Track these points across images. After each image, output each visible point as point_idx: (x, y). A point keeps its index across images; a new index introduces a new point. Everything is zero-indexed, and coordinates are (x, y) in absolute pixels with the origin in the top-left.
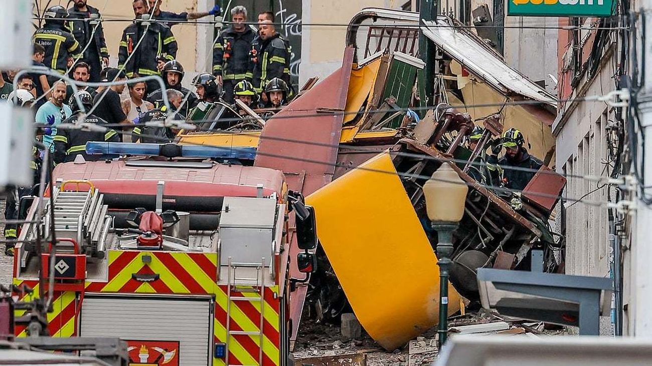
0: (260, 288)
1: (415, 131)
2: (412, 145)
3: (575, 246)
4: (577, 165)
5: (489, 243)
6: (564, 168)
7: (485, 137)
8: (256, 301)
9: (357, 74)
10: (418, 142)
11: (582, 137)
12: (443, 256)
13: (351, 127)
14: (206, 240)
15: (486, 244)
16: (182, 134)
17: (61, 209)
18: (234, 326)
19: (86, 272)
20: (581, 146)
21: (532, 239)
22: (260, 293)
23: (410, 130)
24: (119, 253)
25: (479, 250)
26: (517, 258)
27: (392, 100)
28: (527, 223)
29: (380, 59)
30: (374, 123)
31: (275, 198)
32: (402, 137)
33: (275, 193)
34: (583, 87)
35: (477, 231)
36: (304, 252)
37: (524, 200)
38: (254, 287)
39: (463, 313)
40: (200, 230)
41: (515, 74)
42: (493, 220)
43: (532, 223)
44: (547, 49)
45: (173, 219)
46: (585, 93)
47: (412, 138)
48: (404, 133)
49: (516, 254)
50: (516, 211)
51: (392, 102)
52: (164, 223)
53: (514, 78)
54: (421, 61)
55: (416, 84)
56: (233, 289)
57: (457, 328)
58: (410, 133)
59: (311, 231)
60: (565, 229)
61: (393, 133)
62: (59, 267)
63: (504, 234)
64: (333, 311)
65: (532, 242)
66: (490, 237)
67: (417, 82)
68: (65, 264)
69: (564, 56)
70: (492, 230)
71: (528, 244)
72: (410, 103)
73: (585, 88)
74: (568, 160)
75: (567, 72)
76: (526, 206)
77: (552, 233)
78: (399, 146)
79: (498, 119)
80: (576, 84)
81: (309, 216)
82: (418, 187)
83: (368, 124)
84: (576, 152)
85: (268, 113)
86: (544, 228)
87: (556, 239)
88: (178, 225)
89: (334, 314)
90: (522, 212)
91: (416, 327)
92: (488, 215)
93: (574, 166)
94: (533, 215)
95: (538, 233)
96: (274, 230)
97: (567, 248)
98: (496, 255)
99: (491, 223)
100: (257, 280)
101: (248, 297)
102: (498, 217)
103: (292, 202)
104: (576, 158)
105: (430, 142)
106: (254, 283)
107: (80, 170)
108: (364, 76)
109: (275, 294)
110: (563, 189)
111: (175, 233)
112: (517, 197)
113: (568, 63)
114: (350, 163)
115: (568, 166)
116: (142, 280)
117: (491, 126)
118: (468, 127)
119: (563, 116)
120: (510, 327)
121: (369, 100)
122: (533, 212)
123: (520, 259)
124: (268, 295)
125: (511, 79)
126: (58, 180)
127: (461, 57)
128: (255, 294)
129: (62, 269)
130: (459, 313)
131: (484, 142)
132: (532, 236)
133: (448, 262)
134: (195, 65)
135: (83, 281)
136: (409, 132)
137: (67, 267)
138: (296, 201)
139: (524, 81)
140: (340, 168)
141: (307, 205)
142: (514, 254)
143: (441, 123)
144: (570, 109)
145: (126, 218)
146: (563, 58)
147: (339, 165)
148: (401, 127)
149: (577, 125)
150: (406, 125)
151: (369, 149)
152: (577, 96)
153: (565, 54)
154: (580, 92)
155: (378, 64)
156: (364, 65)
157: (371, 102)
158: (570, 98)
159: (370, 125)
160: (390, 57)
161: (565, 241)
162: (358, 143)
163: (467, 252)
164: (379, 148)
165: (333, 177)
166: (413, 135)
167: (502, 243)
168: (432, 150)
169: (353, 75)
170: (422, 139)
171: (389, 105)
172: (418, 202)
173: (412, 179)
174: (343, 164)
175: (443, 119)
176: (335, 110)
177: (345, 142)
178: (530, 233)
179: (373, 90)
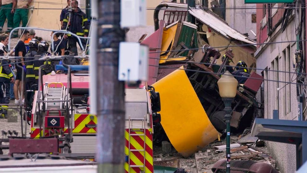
0: (143, 130)
1: (194, 57)
2: (193, 64)
6: (262, 73)
8: (142, 136)
9: (166, 32)
10: (196, 62)
11: (273, 59)
12: (227, 113)
13: (164, 56)
16: (84, 61)
17: (51, 96)
18: (132, 147)
19: (65, 124)
20: (273, 63)
21: (249, 105)
22: (144, 132)
24: (79, 115)
27: (183, 44)
28: (246, 98)
29: (177, 25)
30: (175, 54)
31: (145, 88)
32: (189, 60)
33: (145, 87)
34: (274, 36)
36: (155, 113)
37: (244, 87)
38: (141, 129)
39: (219, 140)
41: (234, 31)
43: (249, 98)
44: (247, 19)
46: (275, 38)
48: (190, 58)
49: (241, 112)
50: (241, 93)
54: (195, 25)
55: (193, 36)
56: (132, 130)
57: (217, 147)
58: (192, 58)
59: (158, 103)
60: (264, 100)
61: (184, 58)
62: (52, 122)
63: (236, 104)
64: (158, 140)
65: (249, 107)
68: (55, 121)
71: (247, 107)
72: (191, 44)
74: (265, 69)
75: (262, 29)
76: (246, 90)
77: (258, 103)
78: (188, 64)
79: (231, 51)
80: (270, 34)
81: (157, 97)
82: (197, 83)
84: (270, 66)
87: (259, 105)
89: (158, 141)
90: (244, 93)
91: (198, 146)
93: (269, 72)
94: (249, 95)
95: (252, 103)
96: (148, 103)
98: (233, 113)
100: (142, 126)
101: (138, 134)
103: (150, 90)
104: (270, 68)
105: (202, 61)
106: (141, 127)
107: (54, 78)
108: (169, 33)
109: (150, 133)
112: (241, 86)
113: (263, 25)
114: (165, 73)
115: (264, 72)
116: (90, 127)
117: (229, 54)
118: (218, 55)
119: (262, 49)
120: (241, 146)
121: (172, 44)
122: (249, 93)
123: (243, 114)
124: (147, 132)
125: (232, 33)
126: (46, 82)
127: (208, 24)
128: (141, 132)
129: (54, 123)
130: (218, 139)
133: (229, 116)
135: (63, 128)
137: (56, 122)
139: (238, 34)
140: (160, 75)
141: (156, 92)
143: (206, 53)
144: (266, 46)
145: (81, 99)
146: (261, 23)
147: (159, 73)
148: (188, 55)
149: (270, 53)
150: (190, 54)
151: (173, 66)
152: (271, 40)
153: (261, 21)
154: (273, 38)
155: (176, 27)
156: (169, 28)
157: (173, 45)
158: (266, 41)
159: (173, 55)
160: (181, 24)
161: (264, 106)
162: (168, 63)
163: (219, 112)
164: (178, 65)
165: (157, 79)
166: (194, 59)
167: (235, 108)
168: (203, 66)
169: (164, 33)
170: (198, 61)
171: (181, 46)
172: (197, 89)
173: (194, 79)
174: (161, 73)
175: (207, 52)
176: (157, 49)
177: (162, 63)
178: (248, 103)
179: (174, 39)
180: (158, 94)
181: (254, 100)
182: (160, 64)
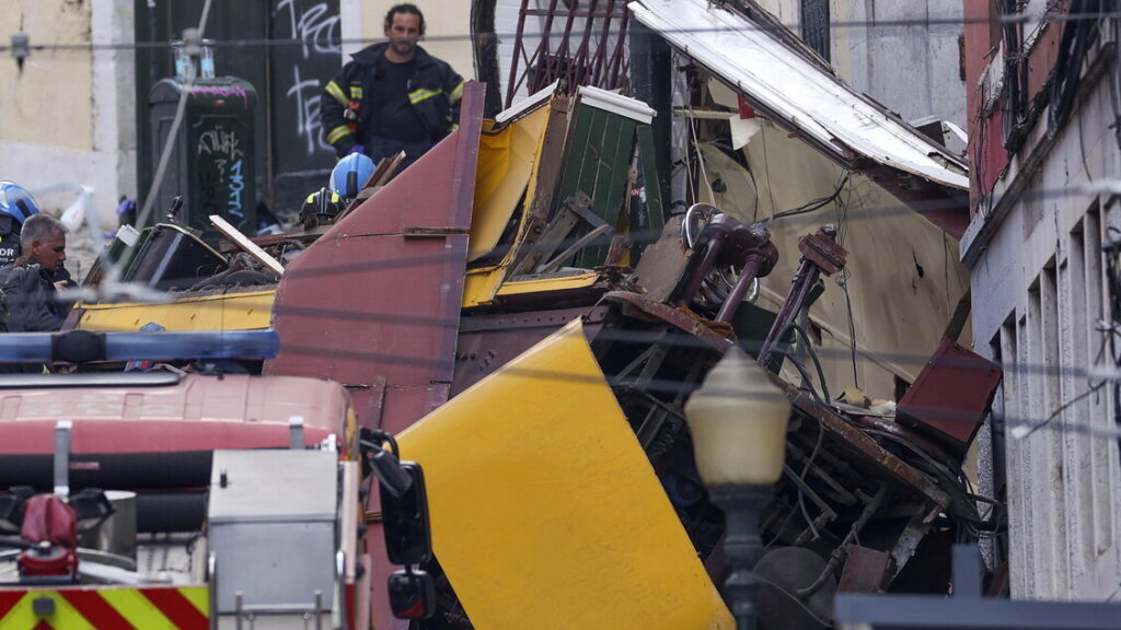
1: (640, 271)
2: (633, 306)
3: (1031, 526)
4: (1028, 335)
5: (826, 527)
6: (996, 342)
7: (804, 278)
9: (497, 143)
10: (647, 297)
11: (1036, 268)
13: (487, 269)
14: (177, 557)
15: (819, 532)
20: (1034, 290)
21: (926, 513)
23: (628, 271)
25: (806, 544)
26: (894, 560)
27: (581, 202)
28: (914, 474)
29: (549, 106)
30: (541, 257)
31: (331, 447)
32: (611, 288)
33: (331, 438)
34: (1035, 151)
35: (797, 499)
36: (404, 572)
37: (904, 421)
40: (161, 531)
41: (869, 111)
42: (835, 474)
43: (927, 477)
44: (934, 63)
45: (98, 510)
46: (1041, 162)
47: (634, 287)
48: (615, 278)
49: (891, 551)
51: (581, 205)
52: (78, 519)
53: (867, 121)
54: (643, 106)
55: (635, 160)
58: (628, 278)
59: (418, 520)
60: (1005, 486)
61: (586, 279)
63: (860, 506)
65: (928, 519)
66: (829, 514)
67: (637, 154)
69: (981, 78)
70: (832, 495)
71: (919, 525)
72: (623, 206)
73: (1039, 154)
74: (1004, 324)
75: (991, 117)
76: (910, 435)
77: (974, 498)
78: (604, 309)
79: (833, 234)
80: (1017, 145)
81: (412, 487)
82: (653, 403)
83: (528, 262)
84: (1023, 305)
85: (287, 243)
86: (954, 483)
87: (984, 511)
88: (109, 523)
92: (820, 462)
93: (1021, 338)
94: (927, 458)
95: (942, 499)
96: (337, 524)
97: (1011, 531)
98: (845, 555)
99: (829, 481)
102: (846, 465)
103: (370, 455)
104: (1024, 317)
105: (675, 298)
108: (511, 147)
110: (995, 392)
111: (105, 543)
113: (992, 95)
114: (490, 353)
115: (1004, 338)
117: (818, 251)
118: (764, 256)
119: (988, 219)
121: (528, 203)
122: (928, 449)
123: (902, 561)
125: (859, 123)
127: (733, 75)
131: (803, 292)
132: (927, 506)
134: (92, 134)
136: (626, 276)
138: (379, 451)
139: (892, 126)
140: (465, 366)
141: (406, 461)
142: (887, 552)
143: (700, 249)
144: (1004, 205)
146: (980, 83)
147: (465, 358)
148: (607, 263)
149: (1022, 240)
150: (618, 259)
151: (532, 319)
152: (1021, 172)
153: (984, 74)
154: (1029, 160)
155: (543, 116)
156: (510, 121)
157: (533, 208)
158: (1004, 179)
159: (531, 263)
160: (572, 100)
161: (1006, 515)
162: (505, 305)
163: (777, 551)
164: (557, 315)
165: (450, 390)
166: (636, 280)
167: (856, 526)
168: (683, 316)
169: (483, 146)
170: (658, 289)
171: (575, 214)
172: (656, 439)
173: (641, 383)
174: (473, 358)
175: (704, 241)
176: (448, 231)
177: (476, 304)
178: (923, 498)
179: (534, 179)
180: (416, 472)
181: (955, 485)
182: (467, 313)
